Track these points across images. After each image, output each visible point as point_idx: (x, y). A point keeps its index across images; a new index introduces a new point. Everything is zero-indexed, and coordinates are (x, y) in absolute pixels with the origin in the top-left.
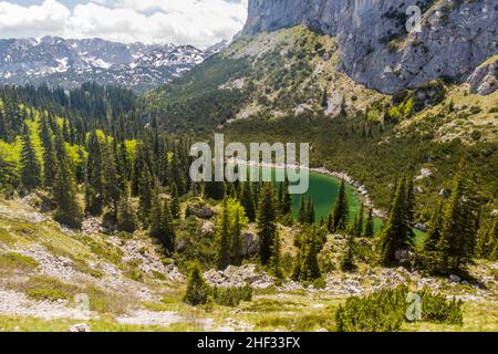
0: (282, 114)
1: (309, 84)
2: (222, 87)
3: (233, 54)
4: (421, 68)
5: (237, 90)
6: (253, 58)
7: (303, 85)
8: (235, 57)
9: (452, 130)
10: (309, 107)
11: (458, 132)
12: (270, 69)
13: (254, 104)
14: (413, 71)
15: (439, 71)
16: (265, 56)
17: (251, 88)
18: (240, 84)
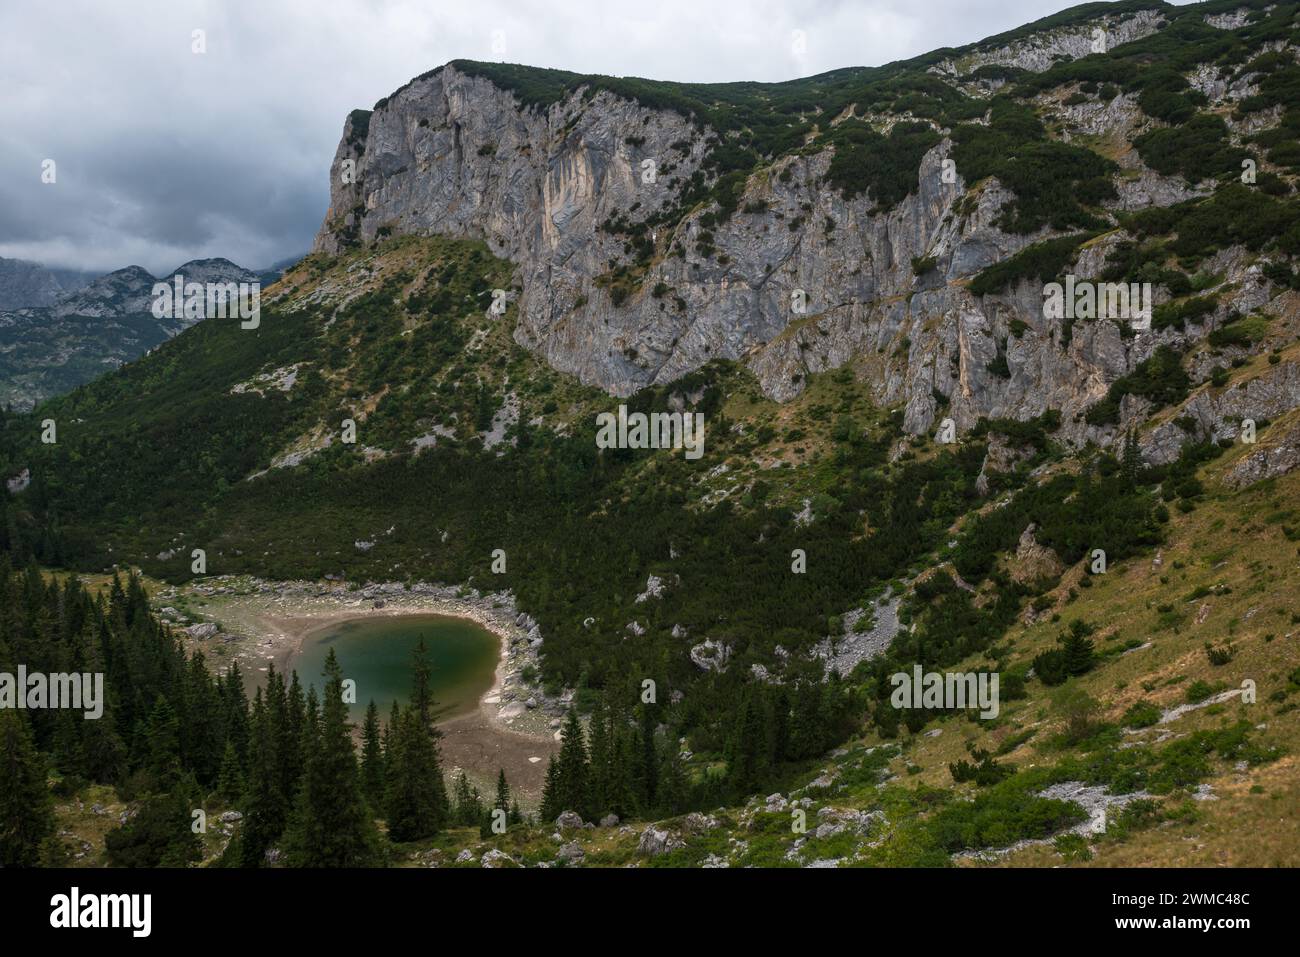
0: (382, 454)
1: (454, 376)
2: (239, 388)
3: (284, 299)
4: (675, 342)
5: (275, 396)
6: (328, 312)
7: (439, 380)
8: (284, 309)
9: (720, 482)
10: (449, 433)
11: (732, 485)
12: (365, 341)
13: (317, 431)
14: (662, 347)
15: (707, 349)
16: (355, 308)
17: (313, 387)
18: (286, 379)
